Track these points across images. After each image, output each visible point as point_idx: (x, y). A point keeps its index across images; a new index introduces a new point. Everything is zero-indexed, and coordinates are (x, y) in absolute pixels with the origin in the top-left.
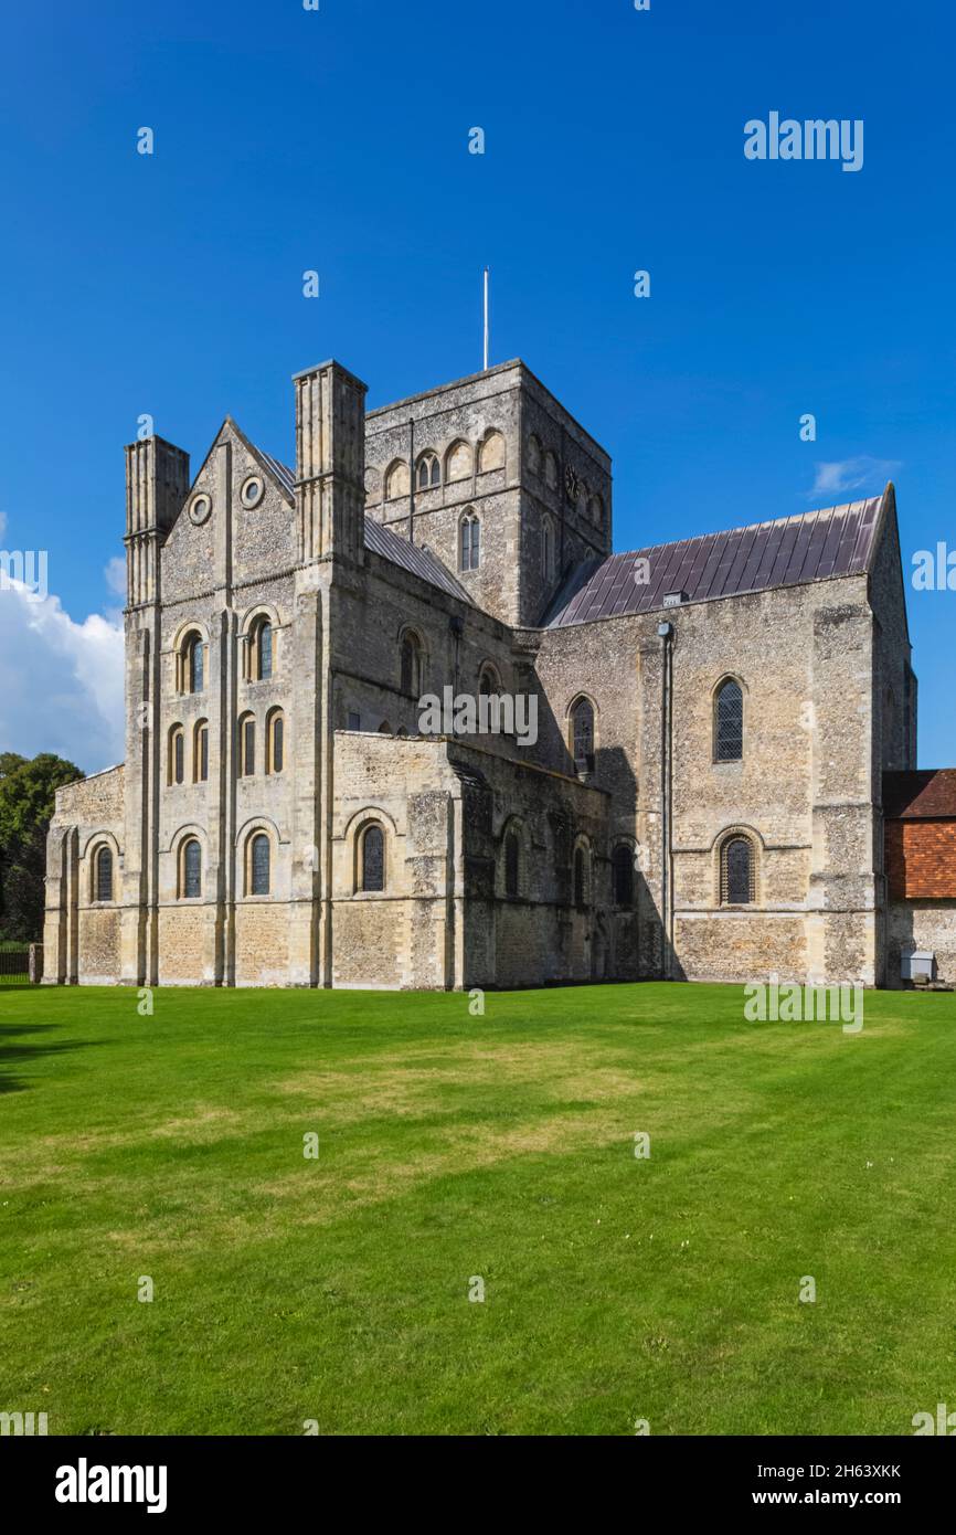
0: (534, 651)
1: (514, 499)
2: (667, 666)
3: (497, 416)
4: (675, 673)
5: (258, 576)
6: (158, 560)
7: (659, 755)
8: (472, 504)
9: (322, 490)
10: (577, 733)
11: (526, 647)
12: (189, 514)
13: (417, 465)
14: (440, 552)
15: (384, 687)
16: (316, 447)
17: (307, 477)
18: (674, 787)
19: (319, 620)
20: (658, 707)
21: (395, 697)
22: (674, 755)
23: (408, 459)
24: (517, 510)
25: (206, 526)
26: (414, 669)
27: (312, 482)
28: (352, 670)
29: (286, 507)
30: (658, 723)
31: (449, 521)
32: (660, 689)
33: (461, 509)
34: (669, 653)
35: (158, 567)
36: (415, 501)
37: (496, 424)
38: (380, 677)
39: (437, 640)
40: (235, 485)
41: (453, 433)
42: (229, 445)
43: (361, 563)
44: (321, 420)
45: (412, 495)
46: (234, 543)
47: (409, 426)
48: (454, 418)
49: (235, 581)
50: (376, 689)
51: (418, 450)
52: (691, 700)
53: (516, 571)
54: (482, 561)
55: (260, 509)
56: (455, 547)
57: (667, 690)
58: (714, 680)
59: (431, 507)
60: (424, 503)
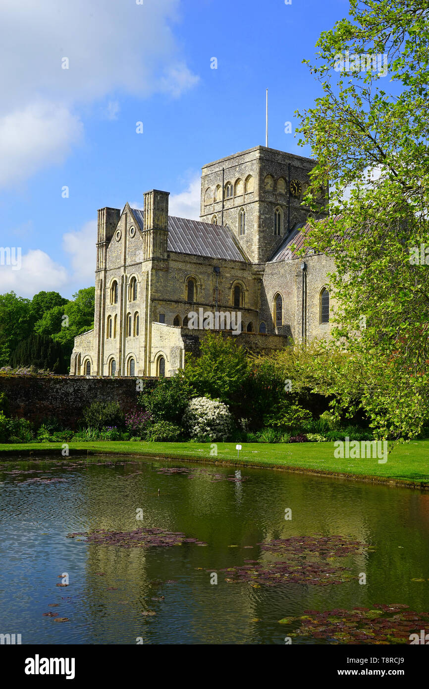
0: (262, 273)
1: (257, 205)
2: (304, 282)
3: (252, 170)
4: (307, 285)
5: (133, 263)
6: (106, 253)
7: (301, 320)
8: (243, 207)
9: (150, 234)
10: (277, 309)
11: (259, 271)
12: (115, 238)
13: (225, 187)
14: (232, 227)
15: (177, 302)
16: (149, 219)
17: (146, 229)
18: (307, 334)
19: (147, 281)
20: (302, 299)
21: (183, 305)
22: (307, 320)
23: (222, 185)
24: (258, 210)
25: (120, 242)
26: (195, 291)
27: (147, 231)
28: (161, 298)
29: (141, 239)
30: (301, 307)
31: (235, 213)
32: (302, 292)
33: (239, 208)
34: (305, 276)
35: (106, 256)
36: (224, 204)
37: (251, 174)
38: (175, 298)
39: (206, 278)
40: (128, 229)
41: (237, 175)
42: (126, 214)
43: (166, 257)
44: (150, 210)
45: (223, 201)
46: (127, 250)
47: (222, 172)
48: (237, 169)
49: (127, 264)
50: (173, 303)
51: (226, 182)
52: (313, 297)
53: (257, 237)
54: (246, 232)
55: (134, 238)
56: (237, 225)
57: (305, 293)
58: (319, 289)
59: (230, 207)
60: (228, 205)
